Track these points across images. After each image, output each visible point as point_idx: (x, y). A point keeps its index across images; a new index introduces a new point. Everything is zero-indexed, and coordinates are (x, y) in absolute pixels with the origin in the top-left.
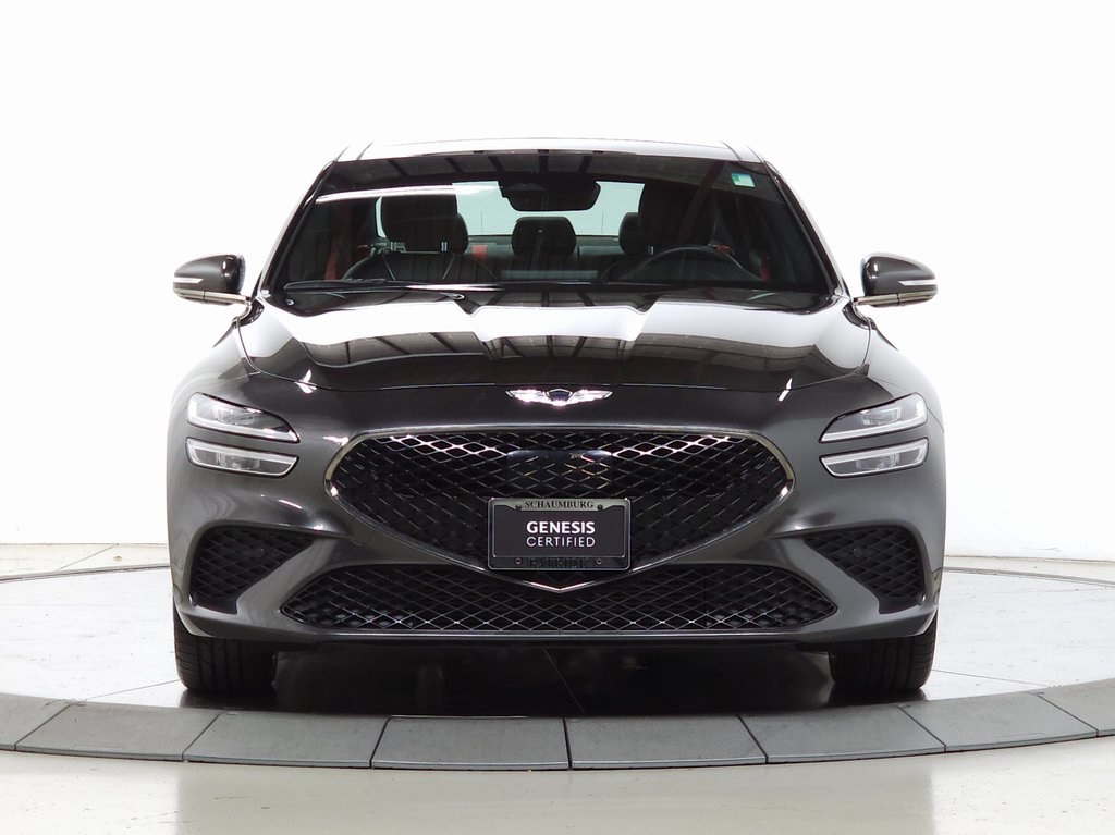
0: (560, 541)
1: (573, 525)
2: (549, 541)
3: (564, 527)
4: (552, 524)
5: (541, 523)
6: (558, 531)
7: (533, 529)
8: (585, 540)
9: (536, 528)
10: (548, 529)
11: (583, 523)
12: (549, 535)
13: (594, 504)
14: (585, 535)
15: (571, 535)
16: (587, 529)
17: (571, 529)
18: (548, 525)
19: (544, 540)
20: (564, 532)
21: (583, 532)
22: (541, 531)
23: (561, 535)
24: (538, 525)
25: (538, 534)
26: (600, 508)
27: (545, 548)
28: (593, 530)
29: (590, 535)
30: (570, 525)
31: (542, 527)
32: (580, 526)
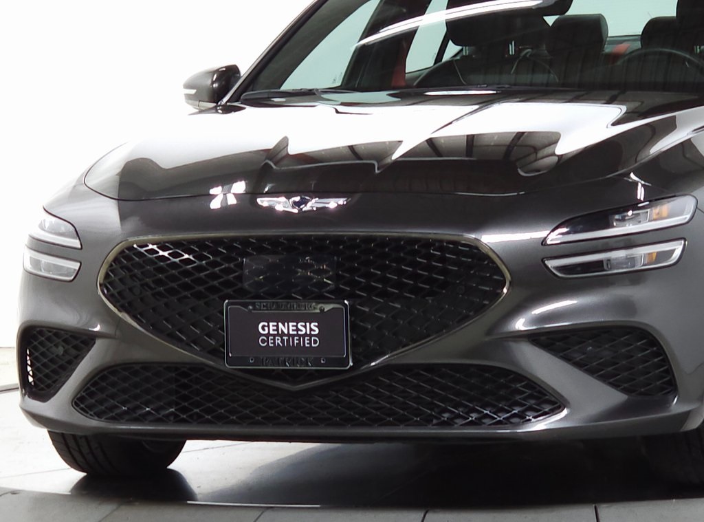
0: (288, 341)
1: (299, 326)
2: (278, 341)
3: (291, 328)
4: (280, 325)
5: (271, 324)
6: (286, 332)
7: (264, 329)
8: (310, 340)
9: (266, 328)
10: (277, 330)
11: (308, 324)
12: (278, 335)
13: (317, 308)
14: (311, 336)
15: (298, 335)
16: (311, 330)
17: (298, 330)
18: (277, 326)
19: (274, 340)
20: (291, 332)
21: (308, 333)
22: (272, 332)
23: (289, 335)
24: (268, 326)
25: (268, 335)
26: (322, 310)
27: (276, 347)
28: (317, 331)
29: (315, 335)
30: (296, 326)
31: (271, 328)
32: (305, 327)
